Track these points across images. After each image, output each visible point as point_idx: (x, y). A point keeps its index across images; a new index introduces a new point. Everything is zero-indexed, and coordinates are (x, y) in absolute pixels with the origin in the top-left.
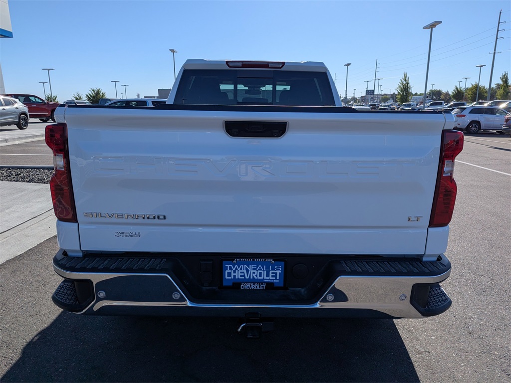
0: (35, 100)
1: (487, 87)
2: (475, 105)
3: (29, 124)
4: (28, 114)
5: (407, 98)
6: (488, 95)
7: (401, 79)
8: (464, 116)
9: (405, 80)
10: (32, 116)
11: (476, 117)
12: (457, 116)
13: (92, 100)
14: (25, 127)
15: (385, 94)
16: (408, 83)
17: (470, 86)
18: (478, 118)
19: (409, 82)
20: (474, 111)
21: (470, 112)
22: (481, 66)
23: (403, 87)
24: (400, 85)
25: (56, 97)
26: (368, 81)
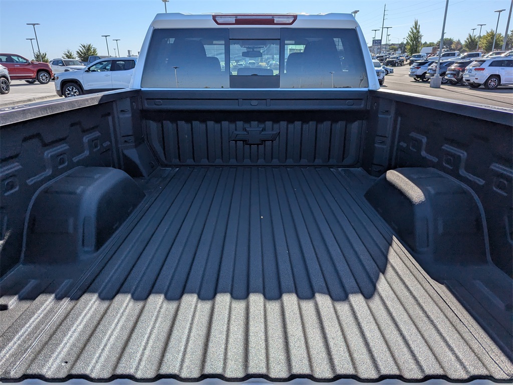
0: (18, 59)
1: (503, 34)
2: (491, 55)
3: (11, 87)
4: (8, 76)
5: (417, 48)
6: (504, 44)
7: (412, 27)
8: (483, 69)
9: (416, 28)
10: (13, 78)
11: (497, 70)
12: (476, 69)
13: (83, 57)
14: (6, 92)
15: (393, 44)
16: (418, 32)
17: (485, 34)
18: (499, 71)
19: (420, 30)
20: (495, 64)
21: (490, 65)
22: (500, 11)
23: (414, 37)
24: (410, 34)
25: (46, 55)
26: (375, 30)
